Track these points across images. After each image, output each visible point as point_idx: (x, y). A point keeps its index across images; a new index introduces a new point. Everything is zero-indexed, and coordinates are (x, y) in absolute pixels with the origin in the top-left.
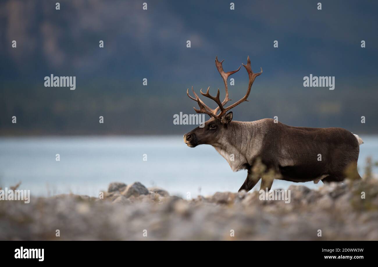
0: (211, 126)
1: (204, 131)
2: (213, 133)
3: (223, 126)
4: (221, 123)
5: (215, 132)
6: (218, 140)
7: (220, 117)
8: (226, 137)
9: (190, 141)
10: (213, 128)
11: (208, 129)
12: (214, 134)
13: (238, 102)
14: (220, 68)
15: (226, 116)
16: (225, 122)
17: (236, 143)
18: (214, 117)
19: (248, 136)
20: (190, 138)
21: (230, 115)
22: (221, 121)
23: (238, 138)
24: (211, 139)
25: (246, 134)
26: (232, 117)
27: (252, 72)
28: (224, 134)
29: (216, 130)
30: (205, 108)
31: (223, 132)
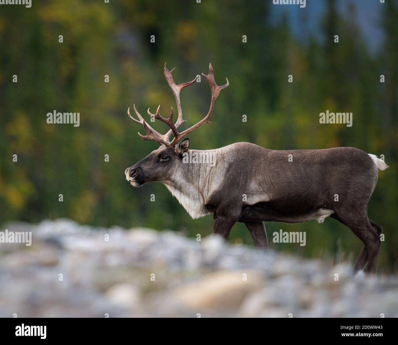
0: (161, 157)
1: (152, 163)
2: (165, 166)
3: (177, 157)
4: (174, 152)
5: (168, 164)
6: (171, 175)
7: (173, 145)
8: (181, 171)
9: (134, 178)
10: (165, 160)
11: (158, 161)
12: (166, 167)
13: (197, 125)
14: (170, 79)
15: (180, 144)
16: (179, 151)
17: (193, 177)
18: (165, 145)
19: (207, 167)
20: (135, 173)
21: (186, 142)
22: (174, 150)
23: (195, 171)
24: (162, 175)
25: (206, 165)
26: (189, 145)
27: (215, 85)
28: (179, 167)
29: (168, 162)
30: (153, 134)
31: (177, 165)
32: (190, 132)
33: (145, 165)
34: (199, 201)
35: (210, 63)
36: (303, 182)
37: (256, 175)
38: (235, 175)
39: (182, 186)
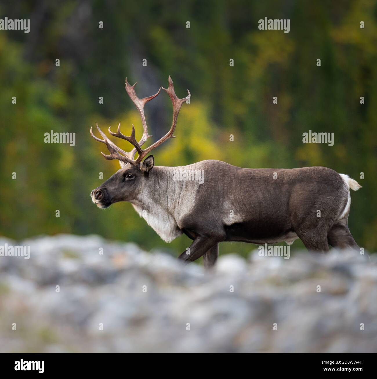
0: (127, 175)
1: (118, 183)
2: (131, 185)
3: (142, 175)
4: (140, 170)
5: (134, 183)
6: (137, 194)
7: (138, 162)
8: (147, 191)
9: (100, 200)
10: (130, 179)
11: (124, 180)
12: (133, 186)
13: (161, 140)
14: (132, 94)
15: (144, 161)
16: (144, 169)
17: (160, 197)
18: (130, 164)
20: (100, 195)
21: (151, 160)
22: (140, 167)
23: (163, 192)
24: (129, 194)
25: (173, 186)
26: (154, 163)
27: (176, 98)
28: (145, 186)
29: (134, 180)
30: (116, 152)
31: (143, 184)
32: (154, 148)
33: (110, 185)
34: (169, 222)
35: (169, 76)
36: (273, 203)
37: (229, 193)
38: (206, 196)
39: (150, 206)
